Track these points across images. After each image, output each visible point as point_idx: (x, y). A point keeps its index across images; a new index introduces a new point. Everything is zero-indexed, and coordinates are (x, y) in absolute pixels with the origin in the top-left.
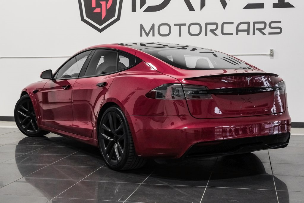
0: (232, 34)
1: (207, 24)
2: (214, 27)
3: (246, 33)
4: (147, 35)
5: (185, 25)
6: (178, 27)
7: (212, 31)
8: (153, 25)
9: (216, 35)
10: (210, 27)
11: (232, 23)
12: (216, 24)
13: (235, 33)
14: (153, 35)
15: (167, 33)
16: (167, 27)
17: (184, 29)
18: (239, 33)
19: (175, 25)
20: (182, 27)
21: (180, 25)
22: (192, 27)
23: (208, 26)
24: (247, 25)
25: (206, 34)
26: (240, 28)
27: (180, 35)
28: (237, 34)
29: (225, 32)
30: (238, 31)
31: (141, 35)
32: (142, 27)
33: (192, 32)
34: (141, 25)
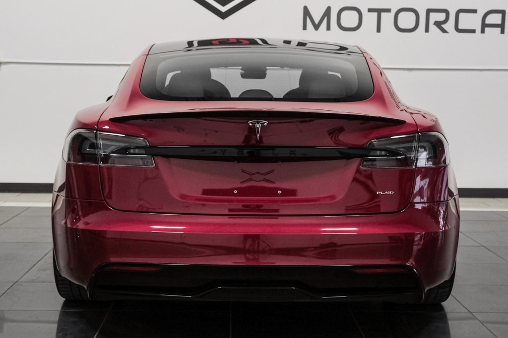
0: (473, 31)
1: (429, 11)
2: (441, 17)
3: (499, 30)
4: (317, 27)
5: (388, 11)
6: (375, 14)
7: (438, 24)
8: (329, 10)
9: (444, 31)
10: (434, 17)
11: (475, 11)
12: (446, 12)
13: (479, 29)
14: (328, 28)
15: (355, 24)
16: (355, 14)
17: (387, 18)
18: (487, 29)
19: (370, 10)
20: (383, 14)
21: (379, 11)
22: (402, 15)
23: (432, 14)
24: (500, 16)
25: (427, 30)
26: (488, 21)
27: (379, 30)
28: (483, 31)
29: (460, 27)
30: (484, 26)
31: (305, 28)
32: (306, 12)
33: (401, 25)
34: (306, 9)
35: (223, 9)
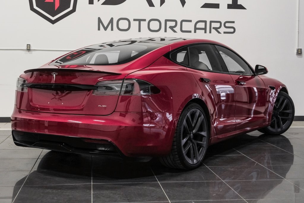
0: (190, 32)
1: (166, 21)
2: (173, 24)
3: (204, 31)
4: (106, 29)
5: (145, 20)
6: (138, 22)
7: (172, 28)
8: (112, 19)
11: (190, 21)
12: (176, 21)
13: (193, 31)
14: (112, 29)
15: (127, 27)
16: (127, 22)
17: (144, 25)
18: (197, 31)
19: (135, 20)
20: (142, 22)
21: (140, 21)
22: (152, 23)
23: (168, 23)
24: (204, 23)
25: (166, 31)
26: (198, 26)
27: (140, 31)
28: (195, 32)
30: (196, 29)
31: (99, 29)
32: (100, 21)
33: (152, 28)
34: (99, 19)
35: (53, 19)
